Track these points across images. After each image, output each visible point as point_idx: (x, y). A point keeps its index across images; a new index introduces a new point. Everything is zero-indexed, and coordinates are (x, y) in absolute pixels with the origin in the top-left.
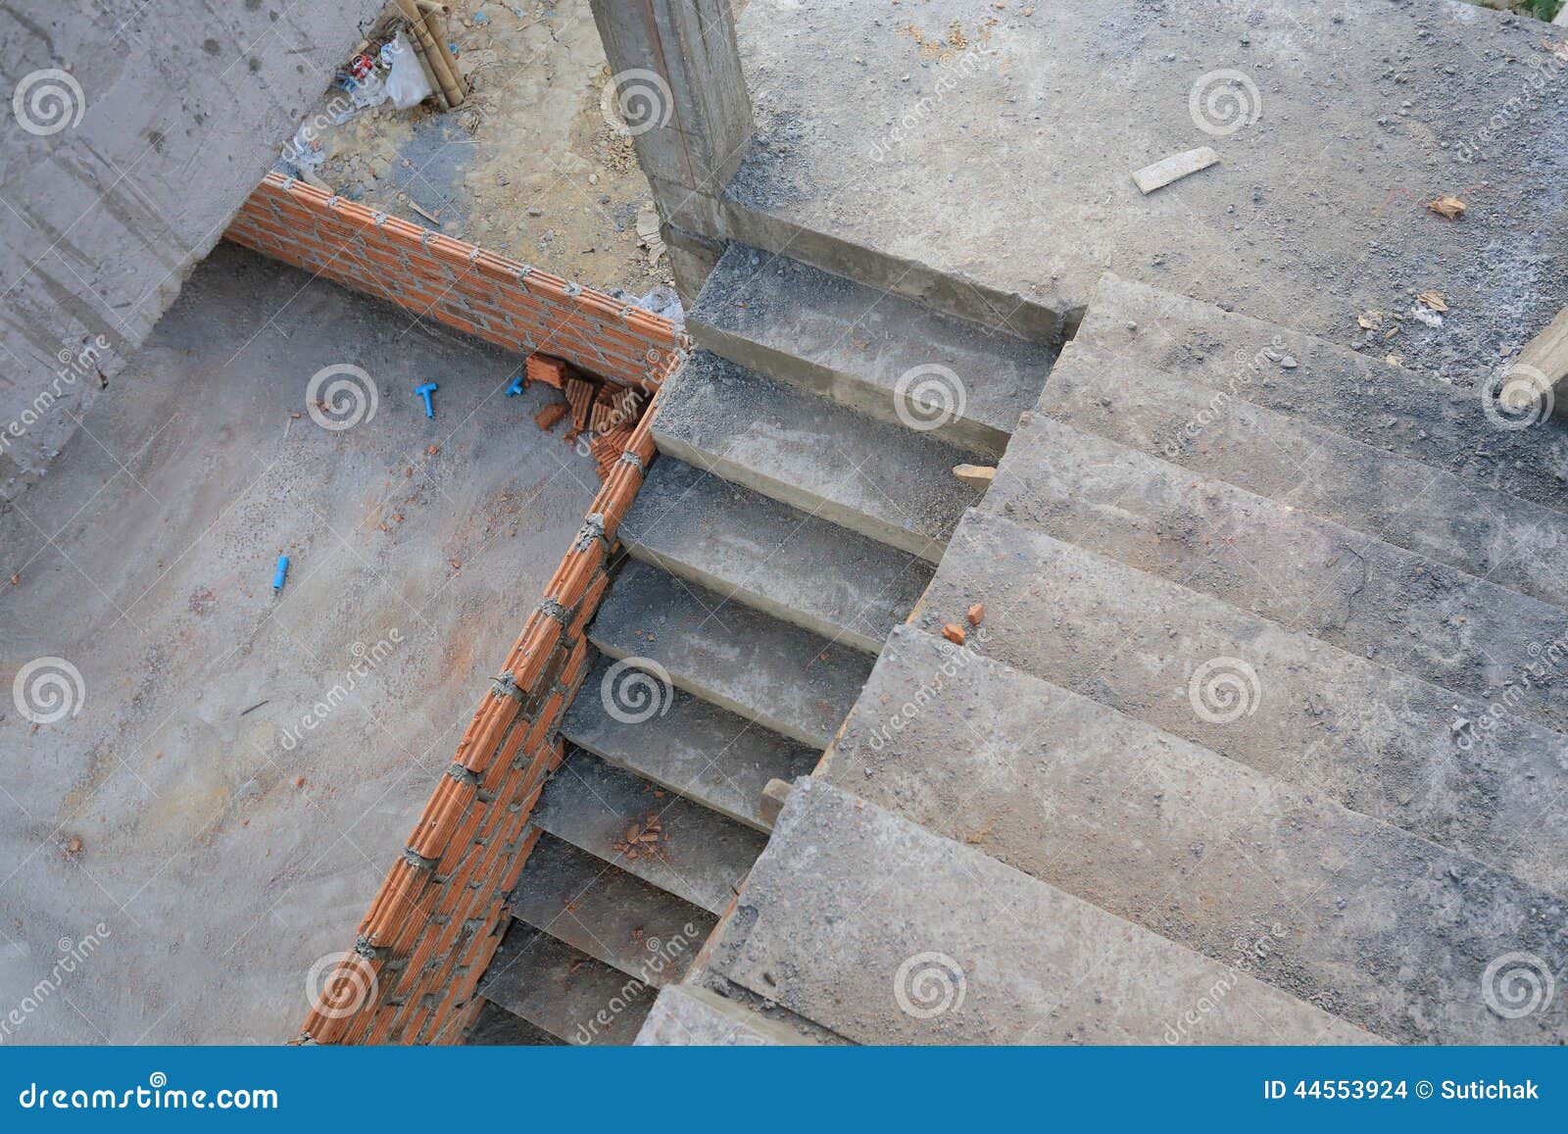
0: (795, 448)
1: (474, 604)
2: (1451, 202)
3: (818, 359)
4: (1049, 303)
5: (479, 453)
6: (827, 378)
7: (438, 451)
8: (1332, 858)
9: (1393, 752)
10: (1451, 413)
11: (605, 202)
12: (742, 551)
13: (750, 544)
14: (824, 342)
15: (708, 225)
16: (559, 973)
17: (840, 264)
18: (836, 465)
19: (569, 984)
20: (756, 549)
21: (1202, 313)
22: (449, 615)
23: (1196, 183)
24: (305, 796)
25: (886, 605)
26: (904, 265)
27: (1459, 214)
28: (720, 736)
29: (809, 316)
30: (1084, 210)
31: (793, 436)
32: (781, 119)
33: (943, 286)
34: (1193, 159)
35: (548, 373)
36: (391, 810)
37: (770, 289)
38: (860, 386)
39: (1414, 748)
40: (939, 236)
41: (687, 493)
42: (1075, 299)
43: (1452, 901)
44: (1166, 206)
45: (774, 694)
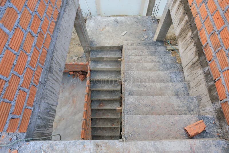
0: (103, 65)
1: (73, 96)
2: (144, 30)
3: (102, 57)
4: (119, 46)
5: (68, 82)
6: (103, 58)
7: (64, 84)
8: (158, 66)
9: (158, 61)
10: (151, 43)
11: (69, 57)
12: (101, 76)
13: (102, 75)
14: (102, 55)
15: (89, 50)
16: (98, 121)
17: (101, 49)
18: (107, 65)
19: (99, 122)
20: (103, 75)
21: (131, 42)
22: (71, 98)
23: (126, 34)
24: (64, 120)
25: (115, 75)
26: (107, 47)
27: (145, 31)
28: (105, 93)
29: (100, 54)
30: (119, 38)
31: (102, 64)
32: (92, 39)
33: (110, 47)
34: (125, 32)
35: (72, 73)
36: (73, 117)
37: (96, 53)
38: (107, 58)
39: (159, 60)
40: (109, 44)
41: (95, 73)
42: (121, 45)
43: (165, 66)
44: (125, 36)
45: (108, 87)
